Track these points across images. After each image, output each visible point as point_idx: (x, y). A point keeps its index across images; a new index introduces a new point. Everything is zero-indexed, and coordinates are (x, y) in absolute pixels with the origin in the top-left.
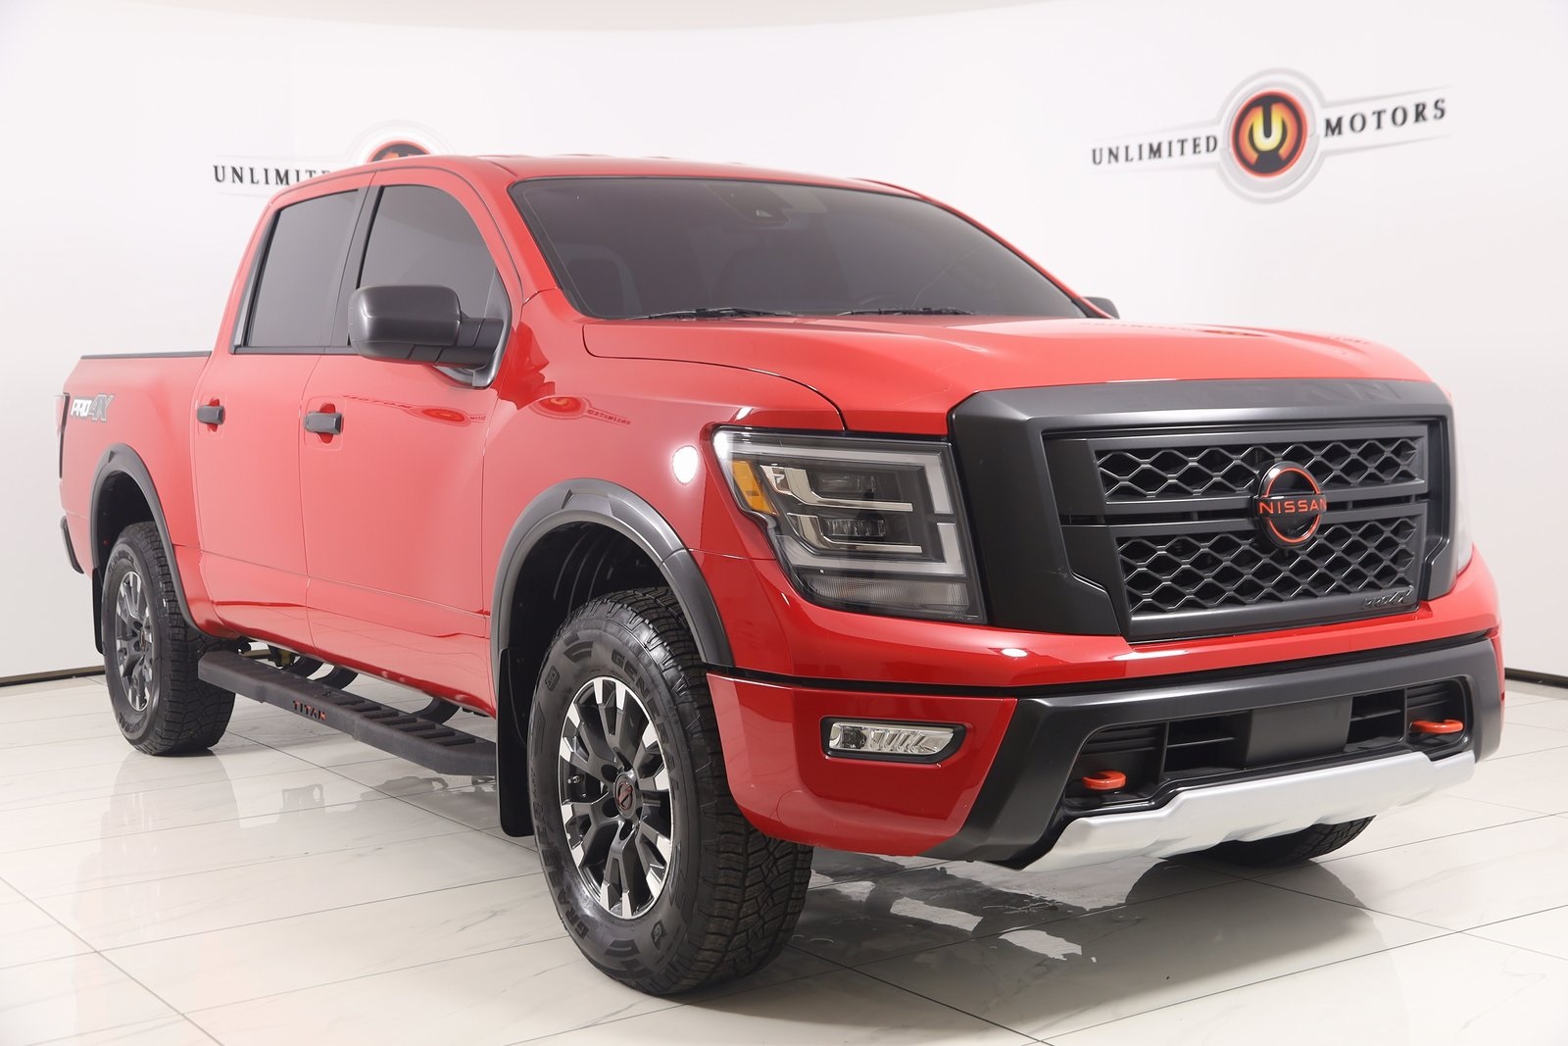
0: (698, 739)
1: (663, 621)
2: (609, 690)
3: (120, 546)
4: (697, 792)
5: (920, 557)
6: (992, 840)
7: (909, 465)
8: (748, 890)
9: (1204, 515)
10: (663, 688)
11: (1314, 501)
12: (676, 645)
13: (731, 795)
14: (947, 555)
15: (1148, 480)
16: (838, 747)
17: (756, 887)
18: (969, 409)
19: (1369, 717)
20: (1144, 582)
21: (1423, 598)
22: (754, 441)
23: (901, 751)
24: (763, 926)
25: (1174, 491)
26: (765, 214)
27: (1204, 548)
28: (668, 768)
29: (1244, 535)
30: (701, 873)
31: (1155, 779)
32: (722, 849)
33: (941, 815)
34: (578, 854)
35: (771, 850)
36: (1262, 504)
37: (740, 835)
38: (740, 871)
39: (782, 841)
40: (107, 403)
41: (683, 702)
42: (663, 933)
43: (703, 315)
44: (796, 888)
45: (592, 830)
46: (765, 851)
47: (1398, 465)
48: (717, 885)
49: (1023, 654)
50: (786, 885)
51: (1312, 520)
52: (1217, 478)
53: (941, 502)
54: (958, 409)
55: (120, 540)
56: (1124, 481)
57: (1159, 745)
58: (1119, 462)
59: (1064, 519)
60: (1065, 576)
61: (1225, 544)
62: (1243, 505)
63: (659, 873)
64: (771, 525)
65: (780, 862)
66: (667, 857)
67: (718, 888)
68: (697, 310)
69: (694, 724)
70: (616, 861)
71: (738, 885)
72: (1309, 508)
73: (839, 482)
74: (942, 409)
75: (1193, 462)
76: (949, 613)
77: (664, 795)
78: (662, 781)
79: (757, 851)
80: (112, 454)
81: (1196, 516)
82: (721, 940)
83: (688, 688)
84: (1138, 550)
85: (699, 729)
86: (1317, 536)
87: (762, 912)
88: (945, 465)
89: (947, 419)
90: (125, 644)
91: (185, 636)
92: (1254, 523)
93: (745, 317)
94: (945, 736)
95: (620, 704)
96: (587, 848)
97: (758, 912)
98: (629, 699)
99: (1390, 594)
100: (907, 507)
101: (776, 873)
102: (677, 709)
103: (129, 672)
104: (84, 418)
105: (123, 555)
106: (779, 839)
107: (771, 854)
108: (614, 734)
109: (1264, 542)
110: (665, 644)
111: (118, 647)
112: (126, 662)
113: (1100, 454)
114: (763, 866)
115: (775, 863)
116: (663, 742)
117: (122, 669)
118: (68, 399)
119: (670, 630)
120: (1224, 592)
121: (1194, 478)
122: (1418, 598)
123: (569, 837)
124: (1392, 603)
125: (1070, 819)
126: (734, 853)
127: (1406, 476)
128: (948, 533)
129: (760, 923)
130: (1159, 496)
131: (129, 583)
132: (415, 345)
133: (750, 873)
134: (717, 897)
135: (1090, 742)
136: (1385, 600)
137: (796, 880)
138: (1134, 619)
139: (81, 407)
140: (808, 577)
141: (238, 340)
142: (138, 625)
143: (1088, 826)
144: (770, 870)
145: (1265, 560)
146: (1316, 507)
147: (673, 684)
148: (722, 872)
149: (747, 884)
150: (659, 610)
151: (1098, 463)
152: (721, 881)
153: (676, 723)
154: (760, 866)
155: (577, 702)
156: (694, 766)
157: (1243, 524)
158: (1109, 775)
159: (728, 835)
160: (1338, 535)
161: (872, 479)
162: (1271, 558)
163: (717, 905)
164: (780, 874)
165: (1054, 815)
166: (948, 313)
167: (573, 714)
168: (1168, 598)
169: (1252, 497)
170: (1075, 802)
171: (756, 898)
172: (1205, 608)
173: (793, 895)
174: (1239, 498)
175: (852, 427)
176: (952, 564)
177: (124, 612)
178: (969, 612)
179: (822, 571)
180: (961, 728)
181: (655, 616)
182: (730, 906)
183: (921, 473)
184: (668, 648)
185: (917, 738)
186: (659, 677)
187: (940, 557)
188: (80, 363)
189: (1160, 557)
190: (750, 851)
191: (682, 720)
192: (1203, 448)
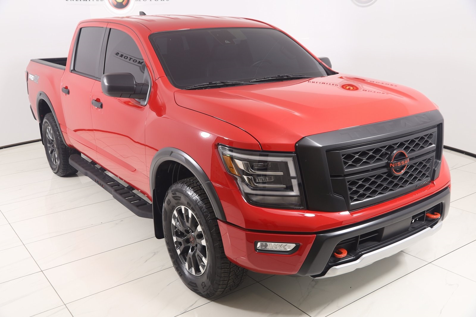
2: (186, 211)
3: (45, 120)
4: (215, 251)
5: (286, 190)
7: (282, 161)
9: (373, 169)
13: (224, 252)
14: (294, 190)
15: (357, 161)
16: (260, 248)
17: (233, 276)
18: (302, 143)
20: (355, 193)
21: (433, 180)
24: (235, 284)
25: (366, 163)
26: (228, 42)
27: (373, 179)
29: (384, 173)
31: (355, 250)
32: (223, 268)
34: (179, 252)
36: (391, 164)
37: (228, 263)
38: (228, 273)
40: (38, 78)
42: (205, 286)
45: (183, 247)
47: (429, 141)
51: (405, 166)
52: (378, 157)
53: (293, 173)
54: (298, 142)
55: (45, 118)
56: (350, 163)
57: (357, 240)
58: (349, 157)
59: (331, 176)
60: (331, 195)
61: (379, 177)
62: (385, 165)
63: (203, 267)
64: (238, 179)
65: (240, 268)
66: (206, 263)
69: (213, 231)
70: (190, 258)
71: (227, 276)
72: (405, 163)
73: (259, 166)
74: (293, 142)
75: (371, 153)
77: (204, 247)
78: (204, 242)
79: (232, 267)
80: (40, 94)
81: (371, 170)
82: (223, 290)
84: (353, 183)
87: (234, 281)
88: (294, 161)
89: (295, 146)
90: (50, 145)
91: (65, 148)
92: (388, 169)
94: (293, 246)
95: (190, 216)
96: (181, 251)
97: (233, 281)
98: (192, 215)
100: (281, 173)
103: (52, 153)
104: (32, 80)
105: (46, 122)
108: (188, 223)
109: (390, 174)
111: (48, 146)
112: (50, 150)
113: (343, 155)
114: (235, 271)
117: (50, 152)
118: (28, 73)
120: (378, 191)
121: (371, 158)
122: (431, 180)
123: (176, 246)
124: (424, 183)
125: (331, 267)
126: (227, 268)
127: (431, 144)
128: (295, 182)
129: (234, 283)
130: (360, 166)
131: (49, 129)
132: (122, 94)
133: (231, 273)
138: (351, 204)
139: (31, 77)
140: (249, 196)
141: (72, 68)
142: (53, 141)
143: (335, 268)
144: (237, 271)
145: (390, 179)
148: (223, 274)
149: (230, 276)
151: (342, 158)
152: (223, 276)
155: (176, 210)
157: (385, 170)
160: (411, 167)
162: (392, 179)
163: (221, 282)
164: (240, 271)
165: (326, 267)
167: (175, 212)
168: (362, 196)
169: (388, 162)
171: (233, 279)
172: (372, 197)
174: (384, 162)
175: (264, 150)
176: (295, 192)
177: (49, 137)
178: (300, 206)
179: (254, 195)
180: (298, 244)
182: (225, 282)
183: (286, 164)
185: (285, 245)
187: (291, 189)
188: (30, 62)
189: (360, 184)
190: (231, 267)
192: (374, 149)
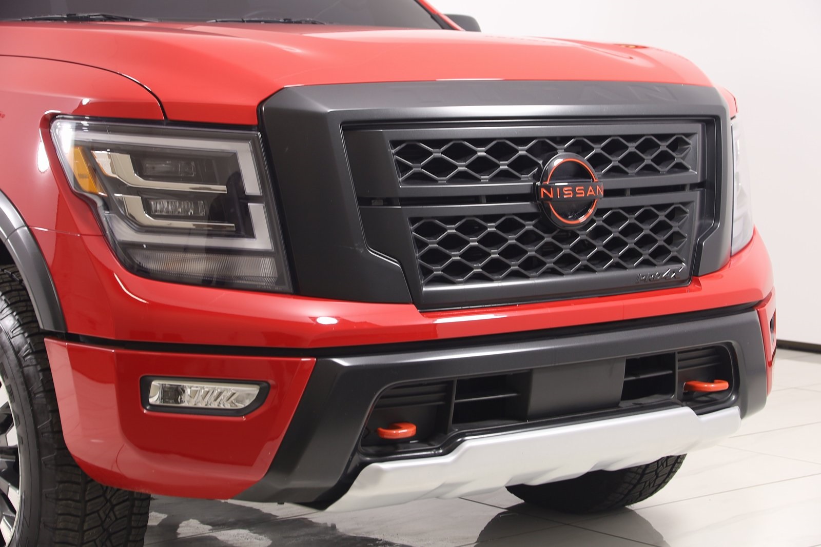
0: (40, 398)
1: (14, 293)
4: (39, 445)
5: (233, 233)
6: (296, 483)
7: (223, 152)
8: (87, 533)
9: (491, 198)
10: (11, 353)
11: (590, 188)
12: (24, 315)
13: (66, 448)
14: (257, 232)
15: (439, 167)
16: (158, 403)
17: (94, 531)
19: (642, 377)
20: (434, 257)
21: (694, 274)
22: (91, 129)
23: (214, 405)
25: (463, 177)
27: (491, 228)
28: (16, 425)
29: (527, 216)
30: (42, 519)
31: (445, 430)
32: (60, 497)
33: (248, 462)
35: (108, 497)
36: (543, 190)
37: (78, 484)
38: (78, 516)
39: (118, 490)
41: (28, 366)
43: (73, 19)
44: (133, 532)
46: (102, 499)
47: (673, 158)
48: (56, 529)
49: (334, 321)
50: (123, 529)
51: (590, 205)
52: (504, 166)
53: (252, 184)
54: (267, 102)
56: (417, 168)
57: (448, 399)
58: (413, 151)
59: (361, 201)
60: (362, 251)
61: (510, 225)
62: (528, 191)
63: (11, 520)
64: (100, 203)
65: (117, 508)
66: (16, 505)
67: (57, 532)
68: (67, 15)
69: (37, 386)
71: (76, 528)
72: (586, 194)
73: (163, 166)
75: (481, 152)
76: (262, 284)
77: (14, 451)
78: (12, 438)
79: (94, 499)
81: (484, 200)
83: (33, 353)
84: (429, 228)
85: (41, 389)
86: (595, 218)
88: (255, 152)
89: (257, 111)
92: (537, 206)
93: (114, 21)
94: (252, 392)
99: (666, 271)
100: (222, 189)
101: (113, 518)
102: (23, 372)
106: (116, 488)
107: (108, 501)
109: (544, 221)
110: (15, 314)
113: (395, 144)
114: (101, 512)
115: (112, 509)
116: (11, 402)
119: (20, 301)
120: (509, 266)
121: (482, 166)
122: (690, 274)
124: (665, 277)
125: (364, 465)
126: (74, 501)
127: (681, 167)
130: (450, 181)
133: (87, 518)
134: (57, 541)
135: (382, 397)
136: (659, 275)
137: (133, 524)
138: (424, 289)
140: (131, 251)
143: (381, 471)
144: (107, 516)
145: (548, 239)
146: (593, 193)
147: (20, 349)
148: (61, 518)
149: (85, 528)
150: (13, 284)
151: (393, 151)
152: (61, 525)
153: (22, 384)
154: (98, 511)
156: (36, 423)
157: (526, 206)
158: (401, 426)
159: (66, 484)
160: (616, 219)
161: (193, 164)
162: (553, 238)
164: (117, 519)
165: (350, 462)
166: (307, 22)
168: (457, 271)
169: (534, 184)
170: (371, 450)
171: (94, 541)
172: (491, 280)
173: (131, 538)
174: (524, 183)
175: (170, 117)
176: (262, 240)
178: (279, 283)
179: (145, 246)
180: (265, 385)
181: (8, 289)
183: (233, 158)
184: (17, 317)
185: (229, 394)
186: (7, 342)
187: (250, 234)
189: (450, 235)
190: (87, 498)
191: (27, 381)
192: (491, 140)
